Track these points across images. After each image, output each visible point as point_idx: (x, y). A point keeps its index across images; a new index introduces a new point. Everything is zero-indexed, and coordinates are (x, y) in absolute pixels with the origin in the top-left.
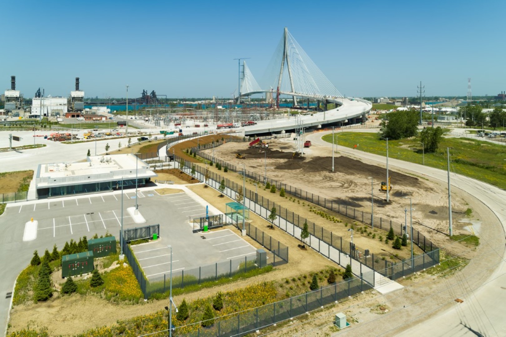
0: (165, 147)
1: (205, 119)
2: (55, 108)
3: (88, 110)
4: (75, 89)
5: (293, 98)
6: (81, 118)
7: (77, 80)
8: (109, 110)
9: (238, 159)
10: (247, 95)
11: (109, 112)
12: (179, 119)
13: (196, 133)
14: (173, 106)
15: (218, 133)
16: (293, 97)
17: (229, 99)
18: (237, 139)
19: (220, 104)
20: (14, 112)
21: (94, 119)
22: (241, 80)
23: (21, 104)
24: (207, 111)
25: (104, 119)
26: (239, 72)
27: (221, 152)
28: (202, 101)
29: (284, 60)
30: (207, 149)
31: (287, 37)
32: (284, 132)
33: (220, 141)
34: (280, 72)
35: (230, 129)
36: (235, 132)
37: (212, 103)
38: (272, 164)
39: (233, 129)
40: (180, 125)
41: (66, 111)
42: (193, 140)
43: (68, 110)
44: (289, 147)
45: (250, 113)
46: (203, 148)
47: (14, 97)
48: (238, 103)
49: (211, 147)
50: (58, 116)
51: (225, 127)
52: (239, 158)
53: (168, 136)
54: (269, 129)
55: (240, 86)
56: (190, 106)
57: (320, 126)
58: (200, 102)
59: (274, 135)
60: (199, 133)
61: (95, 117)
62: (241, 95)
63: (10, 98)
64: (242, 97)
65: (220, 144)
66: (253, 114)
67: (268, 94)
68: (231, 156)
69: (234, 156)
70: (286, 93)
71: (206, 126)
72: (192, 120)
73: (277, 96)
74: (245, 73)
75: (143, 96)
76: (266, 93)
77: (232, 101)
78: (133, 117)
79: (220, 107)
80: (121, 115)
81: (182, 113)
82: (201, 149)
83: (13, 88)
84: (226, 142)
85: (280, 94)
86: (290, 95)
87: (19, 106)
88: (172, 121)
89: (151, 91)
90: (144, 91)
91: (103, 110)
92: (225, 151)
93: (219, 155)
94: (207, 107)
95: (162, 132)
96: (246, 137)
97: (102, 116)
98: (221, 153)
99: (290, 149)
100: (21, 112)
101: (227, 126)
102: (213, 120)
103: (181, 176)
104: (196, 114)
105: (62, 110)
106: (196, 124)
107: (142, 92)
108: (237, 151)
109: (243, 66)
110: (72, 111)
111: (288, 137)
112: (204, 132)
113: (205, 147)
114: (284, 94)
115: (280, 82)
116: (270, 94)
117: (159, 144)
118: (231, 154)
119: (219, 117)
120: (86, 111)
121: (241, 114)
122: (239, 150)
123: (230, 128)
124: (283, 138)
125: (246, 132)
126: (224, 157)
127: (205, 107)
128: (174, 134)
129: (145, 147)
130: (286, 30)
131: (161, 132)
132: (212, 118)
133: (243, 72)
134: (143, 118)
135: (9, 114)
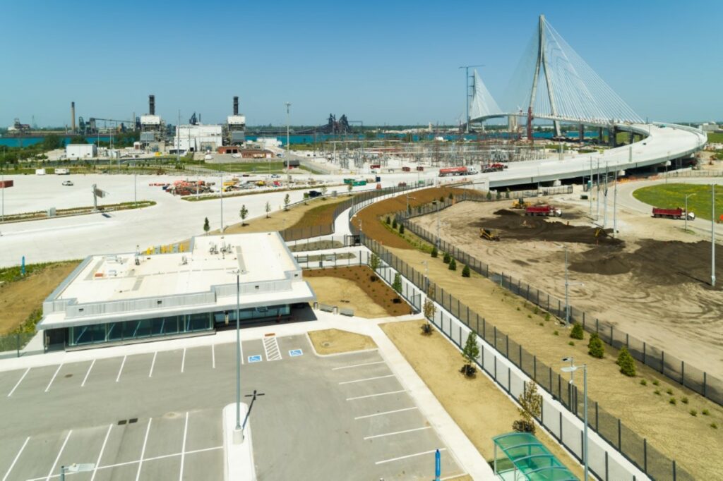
0: (346, 212)
1: (418, 158)
2: (206, 140)
3: (250, 142)
4: (233, 113)
5: (555, 125)
6: (238, 155)
7: (236, 99)
8: (280, 143)
9: (485, 241)
10: (480, 120)
11: (279, 146)
12: (378, 158)
13: (404, 185)
14: (371, 136)
15: (441, 184)
16: (554, 122)
17: (452, 127)
18: (475, 196)
19: (441, 135)
20: (152, 145)
21: (255, 156)
22: (469, 97)
23: (161, 134)
24: (421, 144)
25: (269, 156)
26: (467, 87)
27: (451, 222)
28: (413, 130)
29: (539, 66)
30: (422, 215)
31: (543, 29)
32: (558, 183)
33: (447, 199)
34: (533, 85)
35: (463, 177)
36: (471, 183)
37: (428, 133)
38: (559, 256)
39: (468, 177)
40: (378, 167)
41: (220, 144)
42: (399, 197)
43: (223, 143)
44: (578, 213)
45: (489, 149)
46: (418, 214)
47: (153, 125)
48: (467, 132)
49: (431, 210)
50: (208, 151)
51: (454, 174)
52: (486, 239)
53: (357, 190)
54: (532, 178)
55: (468, 107)
56: (395, 137)
57: (623, 173)
58: (410, 131)
59: (541, 189)
60: (409, 184)
61: (256, 153)
62: (470, 121)
63: (148, 125)
64: (472, 124)
65: (446, 205)
66: (495, 150)
67: (512, 118)
68: (471, 232)
69: (476, 232)
70: (543, 117)
71: (420, 169)
72: (398, 158)
73: (529, 122)
74: (477, 89)
75: (330, 123)
76: (509, 118)
77: (457, 129)
78: (311, 153)
79: (441, 139)
80: (295, 151)
81: (383, 148)
82: (413, 215)
83: (152, 112)
84: (457, 202)
85: (532, 118)
86: (549, 119)
87: (159, 136)
88: (368, 160)
89: (341, 116)
90: (331, 116)
91: (271, 144)
92: (457, 219)
93: (446, 228)
94: (421, 138)
95: (348, 182)
96: (492, 192)
97: (266, 152)
98: (449, 225)
99: (582, 219)
100: (161, 146)
101: (457, 172)
102: (430, 158)
103: (371, 289)
104: (404, 150)
105: (214, 142)
106: (404, 166)
107: (329, 117)
108: (479, 221)
109: (474, 77)
110: (229, 144)
111: (568, 193)
112: (417, 183)
113: (421, 211)
114: (539, 118)
115: (533, 99)
116: (515, 119)
117: (340, 203)
118: (469, 228)
119: (439, 154)
120: (247, 145)
121: (475, 149)
122: (482, 219)
123: (461, 174)
124: (558, 193)
125: (491, 183)
126: (458, 236)
127: (418, 138)
128: (367, 184)
129: (314, 210)
130: (543, 18)
131: (345, 180)
132: (429, 156)
133: (474, 86)
134: (325, 155)
135: (147, 148)
